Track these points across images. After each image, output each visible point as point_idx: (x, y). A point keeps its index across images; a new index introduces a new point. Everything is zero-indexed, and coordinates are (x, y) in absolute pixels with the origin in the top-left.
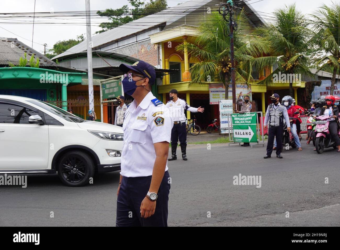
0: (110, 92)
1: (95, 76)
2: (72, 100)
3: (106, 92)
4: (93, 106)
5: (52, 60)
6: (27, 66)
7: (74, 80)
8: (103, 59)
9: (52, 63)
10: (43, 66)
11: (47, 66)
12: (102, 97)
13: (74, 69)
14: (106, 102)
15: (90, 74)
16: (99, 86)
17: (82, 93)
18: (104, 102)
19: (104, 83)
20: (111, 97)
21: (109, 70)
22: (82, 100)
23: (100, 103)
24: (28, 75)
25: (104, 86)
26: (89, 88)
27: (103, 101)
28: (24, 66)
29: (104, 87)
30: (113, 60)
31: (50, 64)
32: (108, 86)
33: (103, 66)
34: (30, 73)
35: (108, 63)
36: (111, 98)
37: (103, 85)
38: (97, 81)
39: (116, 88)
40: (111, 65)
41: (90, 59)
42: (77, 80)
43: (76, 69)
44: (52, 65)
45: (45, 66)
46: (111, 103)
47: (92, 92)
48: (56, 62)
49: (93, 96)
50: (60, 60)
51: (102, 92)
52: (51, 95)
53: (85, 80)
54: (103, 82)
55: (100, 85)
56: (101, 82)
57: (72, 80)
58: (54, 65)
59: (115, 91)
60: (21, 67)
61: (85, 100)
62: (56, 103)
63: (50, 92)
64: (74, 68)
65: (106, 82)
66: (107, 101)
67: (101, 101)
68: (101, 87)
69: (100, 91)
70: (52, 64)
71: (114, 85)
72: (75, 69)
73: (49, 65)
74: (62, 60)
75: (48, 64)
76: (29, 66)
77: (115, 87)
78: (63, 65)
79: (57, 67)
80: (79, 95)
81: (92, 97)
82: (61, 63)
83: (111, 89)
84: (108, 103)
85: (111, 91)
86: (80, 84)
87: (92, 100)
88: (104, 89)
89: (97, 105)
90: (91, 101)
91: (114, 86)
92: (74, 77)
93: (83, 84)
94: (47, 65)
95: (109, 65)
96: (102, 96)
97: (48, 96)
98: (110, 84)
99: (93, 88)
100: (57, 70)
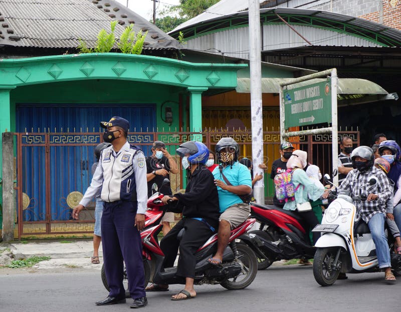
0: (304, 111)
1: (266, 70)
2: (213, 128)
3: (295, 109)
4: (262, 144)
5: (169, 34)
6: (113, 51)
7: (219, 80)
8: (291, 26)
9: (168, 42)
10: (150, 49)
11: (158, 48)
12: (285, 122)
13: (220, 54)
14: (294, 136)
15: (256, 66)
16: (278, 94)
17: (237, 111)
18: (288, 134)
19: (290, 87)
20: (304, 121)
21: (308, 54)
22: (237, 129)
23: (280, 137)
24: (114, 70)
25: (288, 95)
26: (252, 101)
27: (286, 132)
28: (106, 51)
29: (289, 98)
30: (316, 28)
31: (166, 44)
32: (298, 96)
33: (292, 46)
34: (120, 67)
35: (303, 38)
36: (306, 124)
37: (286, 92)
38: (275, 83)
39: (317, 100)
40: (311, 43)
41: (255, 30)
42: (225, 81)
43: (225, 55)
44: (168, 47)
45: (153, 49)
46: (306, 136)
47: (258, 111)
48: (178, 39)
49: (262, 119)
50: (190, 32)
51: (284, 111)
52: (166, 118)
53: (245, 81)
54: (287, 85)
55: (280, 92)
56: (282, 86)
57: (213, 81)
58: (175, 45)
59: (315, 108)
60: (100, 54)
61: (243, 129)
62: (177, 135)
63: (164, 110)
64: (220, 51)
65: (297, 86)
66: (296, 133)
67: (283, 132)
68: (283, 98)
69: (279, 107)
70: (169, 44)
71: (312, 92)
72: (223, 53)
73: (162, 47)
74: (195, 32)
75: (161, 44)
76: (119, 51)
77: (315, 98)
78: (195, 44)
79: (181, 50)
80: (232, 117)
81: (258, 123)
82: (193, 40)
83: (306, 105)
84: (300, 136)
85: (306, 107)
86: (233, 90)
87: (258, 130)
88: (290, 102)
89: (273, 141)
90: (257, 133)
91: (313, 95)
92: (219, 73)
93: (238, 91)
94: (157, 46)
95: (307, 42)
96: (284, 120)
97: (159, 120)
98: (304, 90)
99: (261, 101)
100: (179, 59)
